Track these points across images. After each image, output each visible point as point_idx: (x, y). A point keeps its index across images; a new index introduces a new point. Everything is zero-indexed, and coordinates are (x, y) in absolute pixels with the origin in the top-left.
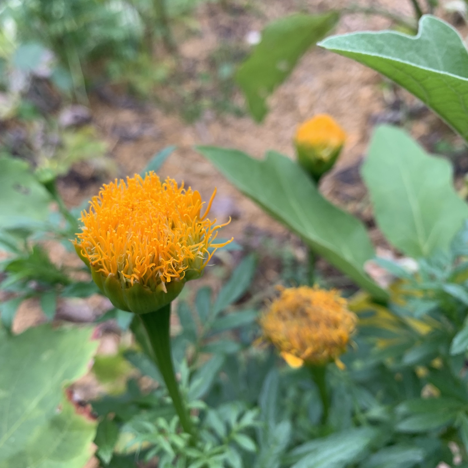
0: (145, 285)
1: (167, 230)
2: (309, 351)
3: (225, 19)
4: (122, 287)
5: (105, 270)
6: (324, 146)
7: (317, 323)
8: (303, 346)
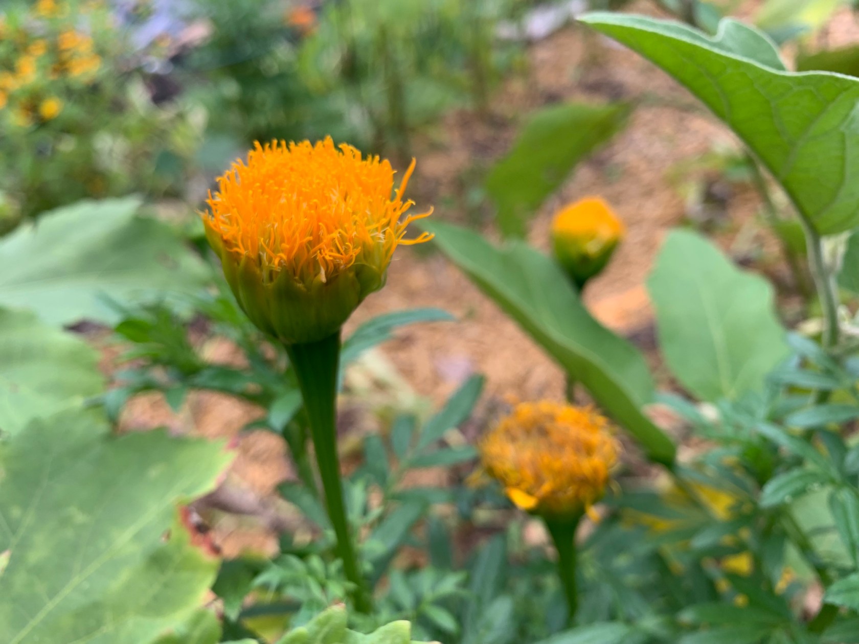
0: (297, 278)
1: (336, 197)
2: (546, 487)
3: (481, 132)
4: (263, 280)
5: (242, 251)
6: (592, 237)
7: (561, 446)
8: (539, 480)
